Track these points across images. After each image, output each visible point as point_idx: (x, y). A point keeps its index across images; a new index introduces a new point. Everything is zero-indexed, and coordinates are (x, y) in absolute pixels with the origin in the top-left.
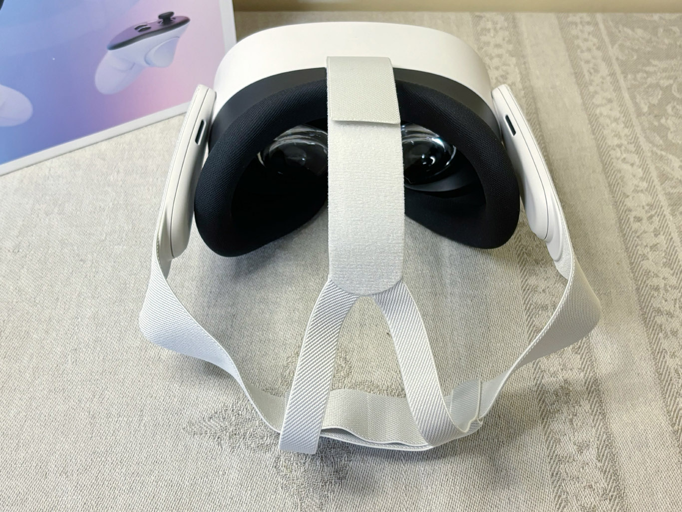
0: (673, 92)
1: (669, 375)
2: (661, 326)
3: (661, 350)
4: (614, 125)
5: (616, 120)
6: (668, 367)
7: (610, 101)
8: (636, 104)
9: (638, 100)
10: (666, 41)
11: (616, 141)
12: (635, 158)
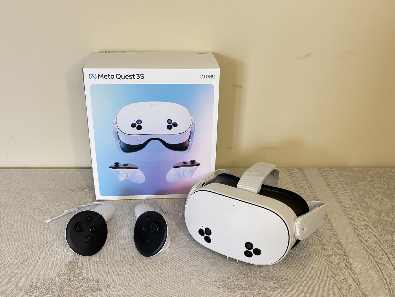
0: (367, 191)
1: (385, 277)
2: (378, 262)
3: (380, 269)
4: (346, 201)
5: (347, 200)
6: (384, 274)
7: (343, 194)
8: (354, 195)
9: (354, 194)
10: (361, 176)
11: (348, 206)
12: (357, 211)
